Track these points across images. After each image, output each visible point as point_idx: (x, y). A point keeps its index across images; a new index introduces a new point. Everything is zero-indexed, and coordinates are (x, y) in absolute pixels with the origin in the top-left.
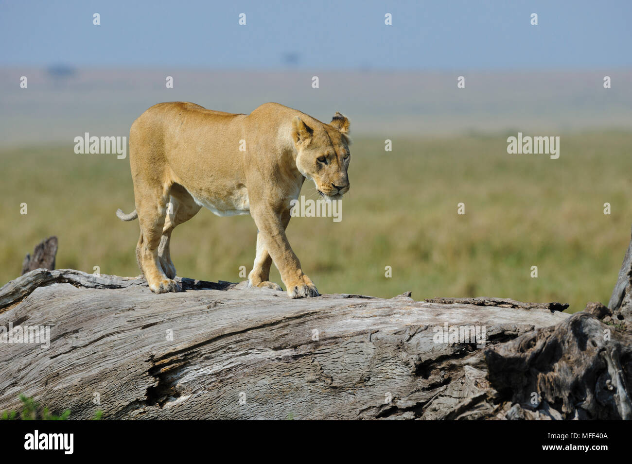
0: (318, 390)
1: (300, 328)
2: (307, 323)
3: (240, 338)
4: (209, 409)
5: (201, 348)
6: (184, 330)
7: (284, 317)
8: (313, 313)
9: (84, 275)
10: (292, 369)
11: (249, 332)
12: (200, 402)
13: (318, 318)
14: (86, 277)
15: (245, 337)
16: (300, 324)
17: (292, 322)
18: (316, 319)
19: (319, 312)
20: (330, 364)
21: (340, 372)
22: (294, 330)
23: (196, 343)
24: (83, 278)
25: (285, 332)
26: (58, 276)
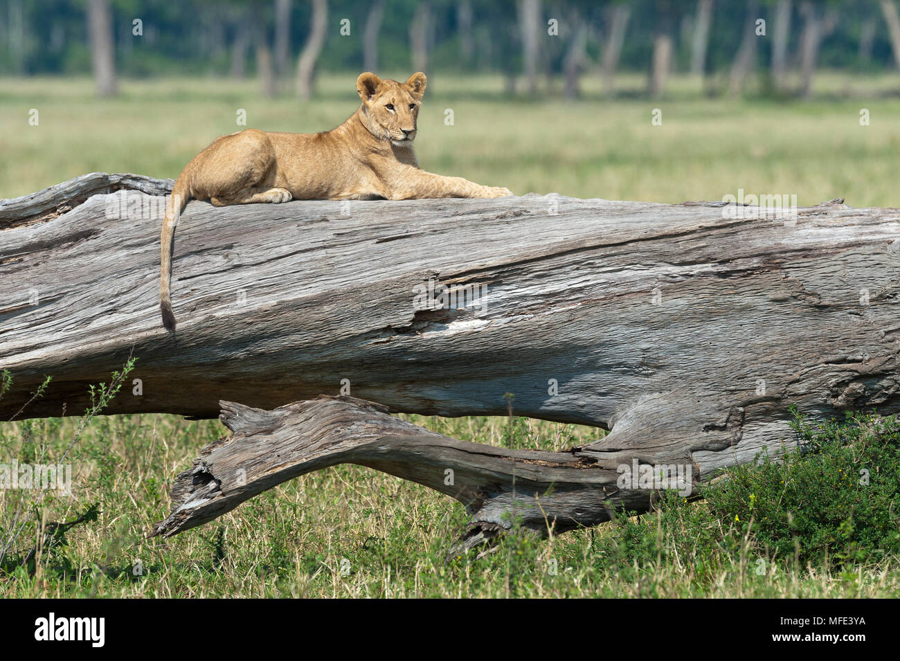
0: (784, 310)
1: (729, 239)
2: (739, 233)
3: (613, 252)
4: (538, 336)
5: (533, 264)
6: (480, 244)
7: (700, 227)
8: (746, 222)
9: (152, 180)
10: (741, 285)
11: (631, 244)
12: (524, 327)
13: (758, 228)
14: (154, 183)
15: (622, 250)
16: (727, 235)
17: (714, 232)
18: (754, 228)
19: (756, 220)
20: (817, 280)
21: (836, 288)
22: (715, 241)
23: (528, 258)
24: (148, 184)
25: (702, 244)
26: (118, 181)
